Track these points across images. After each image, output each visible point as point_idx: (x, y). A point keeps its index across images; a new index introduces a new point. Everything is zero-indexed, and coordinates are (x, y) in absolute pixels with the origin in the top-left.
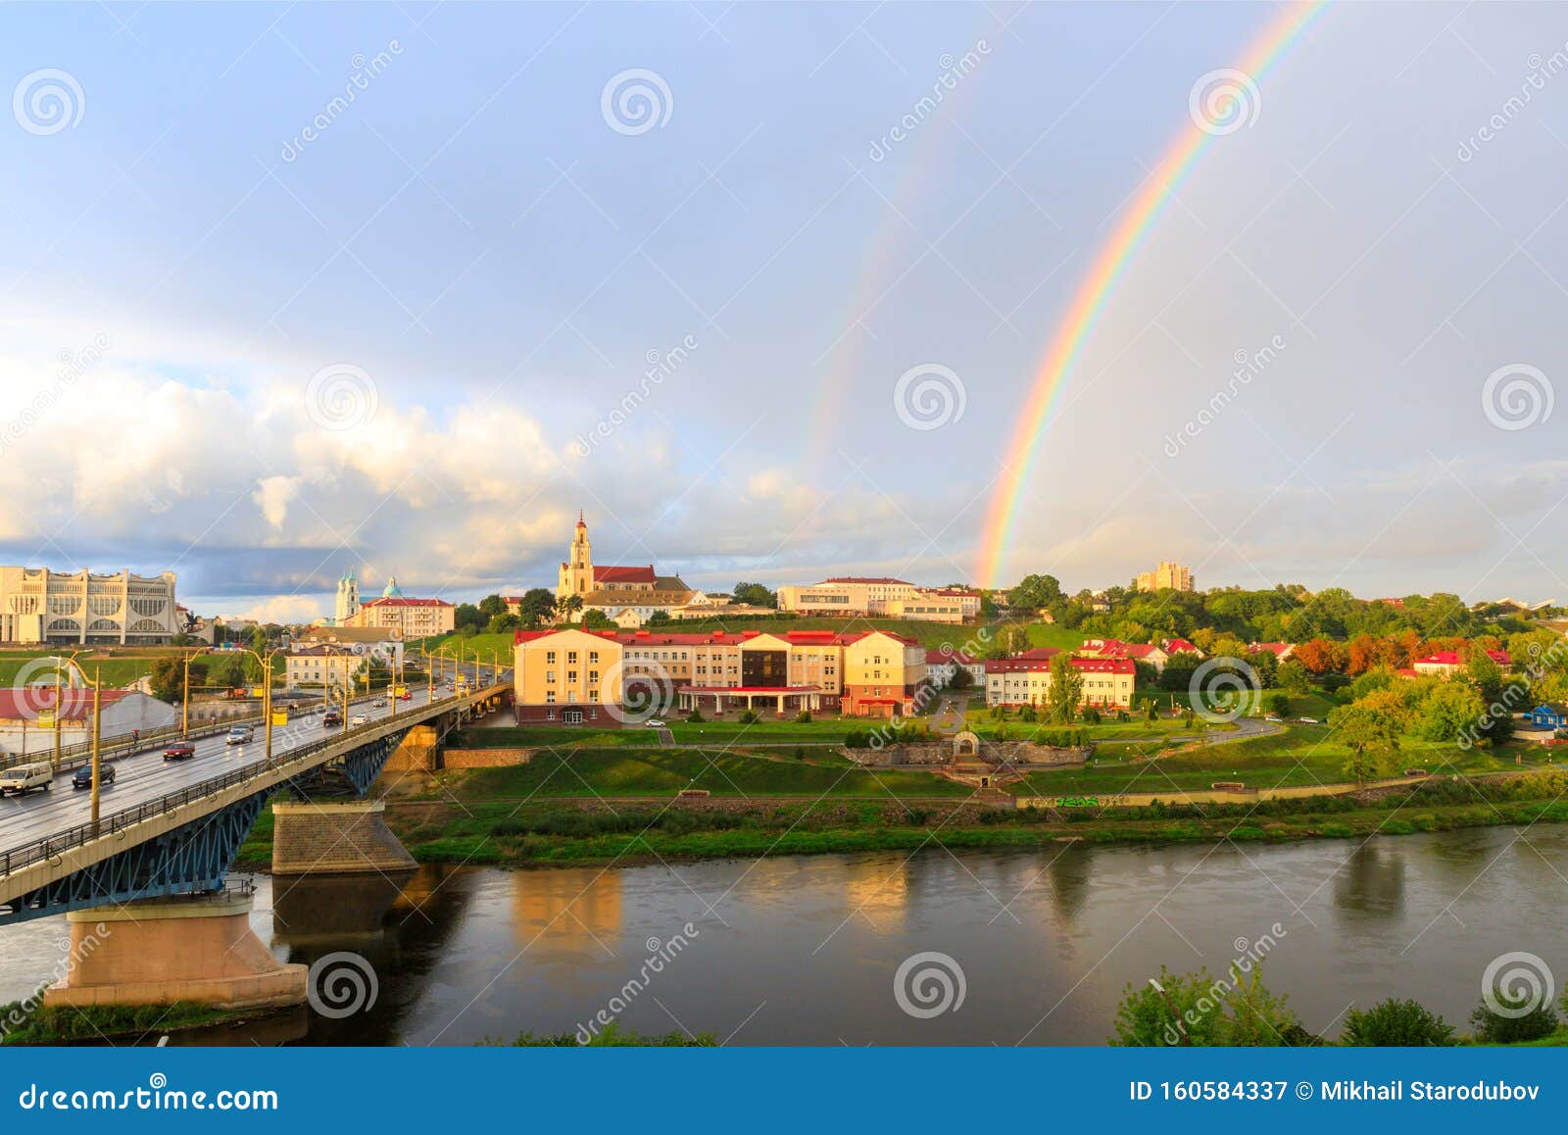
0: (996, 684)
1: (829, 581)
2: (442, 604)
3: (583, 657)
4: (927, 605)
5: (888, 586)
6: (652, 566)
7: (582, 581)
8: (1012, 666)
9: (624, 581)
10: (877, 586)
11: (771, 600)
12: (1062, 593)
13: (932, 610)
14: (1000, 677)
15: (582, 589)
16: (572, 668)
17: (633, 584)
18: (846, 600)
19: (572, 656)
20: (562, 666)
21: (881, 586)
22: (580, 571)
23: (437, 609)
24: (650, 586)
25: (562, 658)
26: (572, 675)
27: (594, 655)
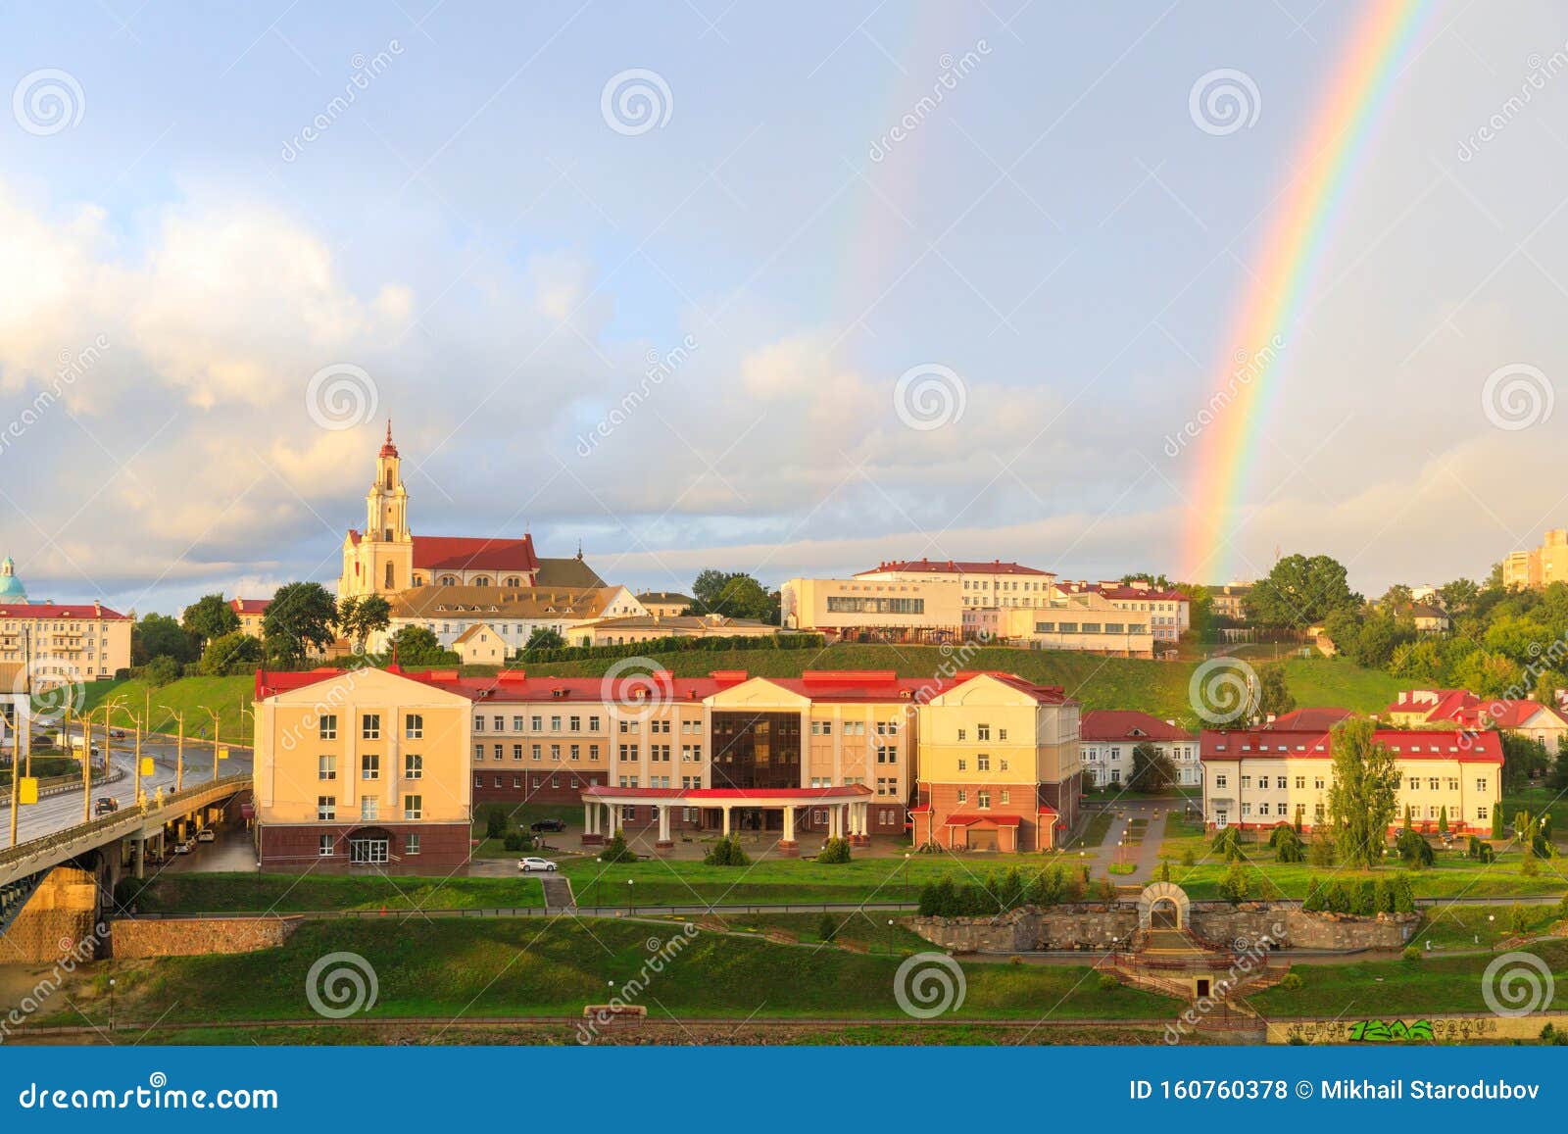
0: (1221, 782)
1: (884, 569)
2: (108, 615)
3: (392, 727)
4: (1081, 618)
5: (1002, 578)
6: (528, 537)
7: (390, 568)
8: (1255, 746)
9: (471, 567)
10: (981, 578)
11: (768, 608)
12: (1353, 592)
13: (1091, 628)
14: (1230, 769)
15: (389, 582)
16: (370, 748)
17: (491, 574)
18: (918, 606)
19: (371, 723)
20: (350, 744)
21: (990, 578)
22: (384, 548)
23: (97, 625)
24: (524, 578)
25: (349, 728)
26: (370, 763)
27: (414, 722)
